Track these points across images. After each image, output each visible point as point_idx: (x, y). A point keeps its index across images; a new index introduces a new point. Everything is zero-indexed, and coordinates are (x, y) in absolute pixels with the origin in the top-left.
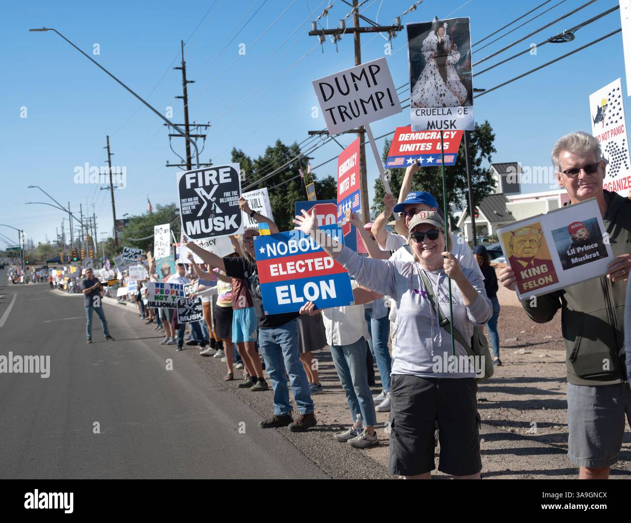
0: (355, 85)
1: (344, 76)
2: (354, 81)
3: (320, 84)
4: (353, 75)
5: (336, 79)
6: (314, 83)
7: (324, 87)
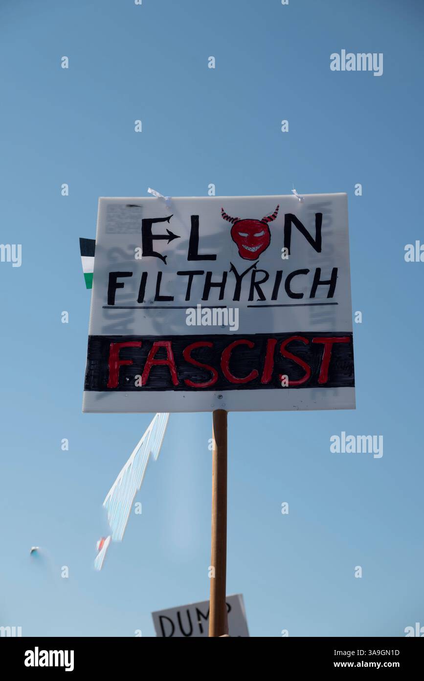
0: (200, 625)
1: (188, 612)
2: (199, 619)
3: (161, 617)
4: (199, 613)
5: (178, 614)
6: (154, 614)
7: (164, 620)
